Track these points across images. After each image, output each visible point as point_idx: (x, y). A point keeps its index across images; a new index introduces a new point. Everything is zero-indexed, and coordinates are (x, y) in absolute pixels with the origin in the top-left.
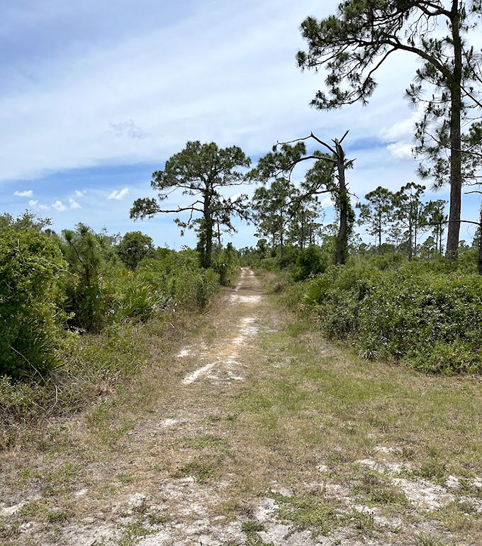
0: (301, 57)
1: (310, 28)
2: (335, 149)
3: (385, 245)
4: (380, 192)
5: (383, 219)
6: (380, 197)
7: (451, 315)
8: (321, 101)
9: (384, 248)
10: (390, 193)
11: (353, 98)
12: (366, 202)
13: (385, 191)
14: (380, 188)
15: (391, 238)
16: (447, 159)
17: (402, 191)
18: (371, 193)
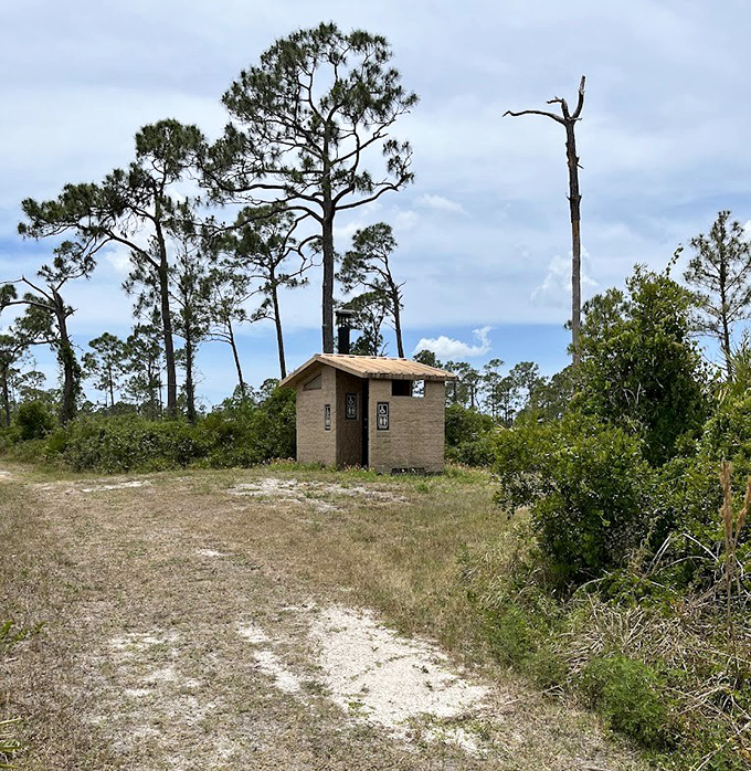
0: (22, 228)
1: (30, 207)
2: (51, 296)
3: (120, 405)
4: (107, 339)
5: (113, 373)
6: (107, 344)
7: (157, 444)
8: (47, 273)
9: (119, 408)
10: (120, 342)
11: (76, 274)
12: (92, 350)
13: (113, 339)
14: (106, 334)
15: (128, 395)
16: (178, 312)
17: (136, 335)
18: (96, 340)
